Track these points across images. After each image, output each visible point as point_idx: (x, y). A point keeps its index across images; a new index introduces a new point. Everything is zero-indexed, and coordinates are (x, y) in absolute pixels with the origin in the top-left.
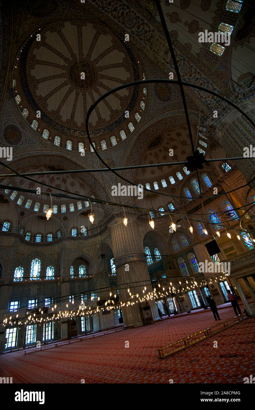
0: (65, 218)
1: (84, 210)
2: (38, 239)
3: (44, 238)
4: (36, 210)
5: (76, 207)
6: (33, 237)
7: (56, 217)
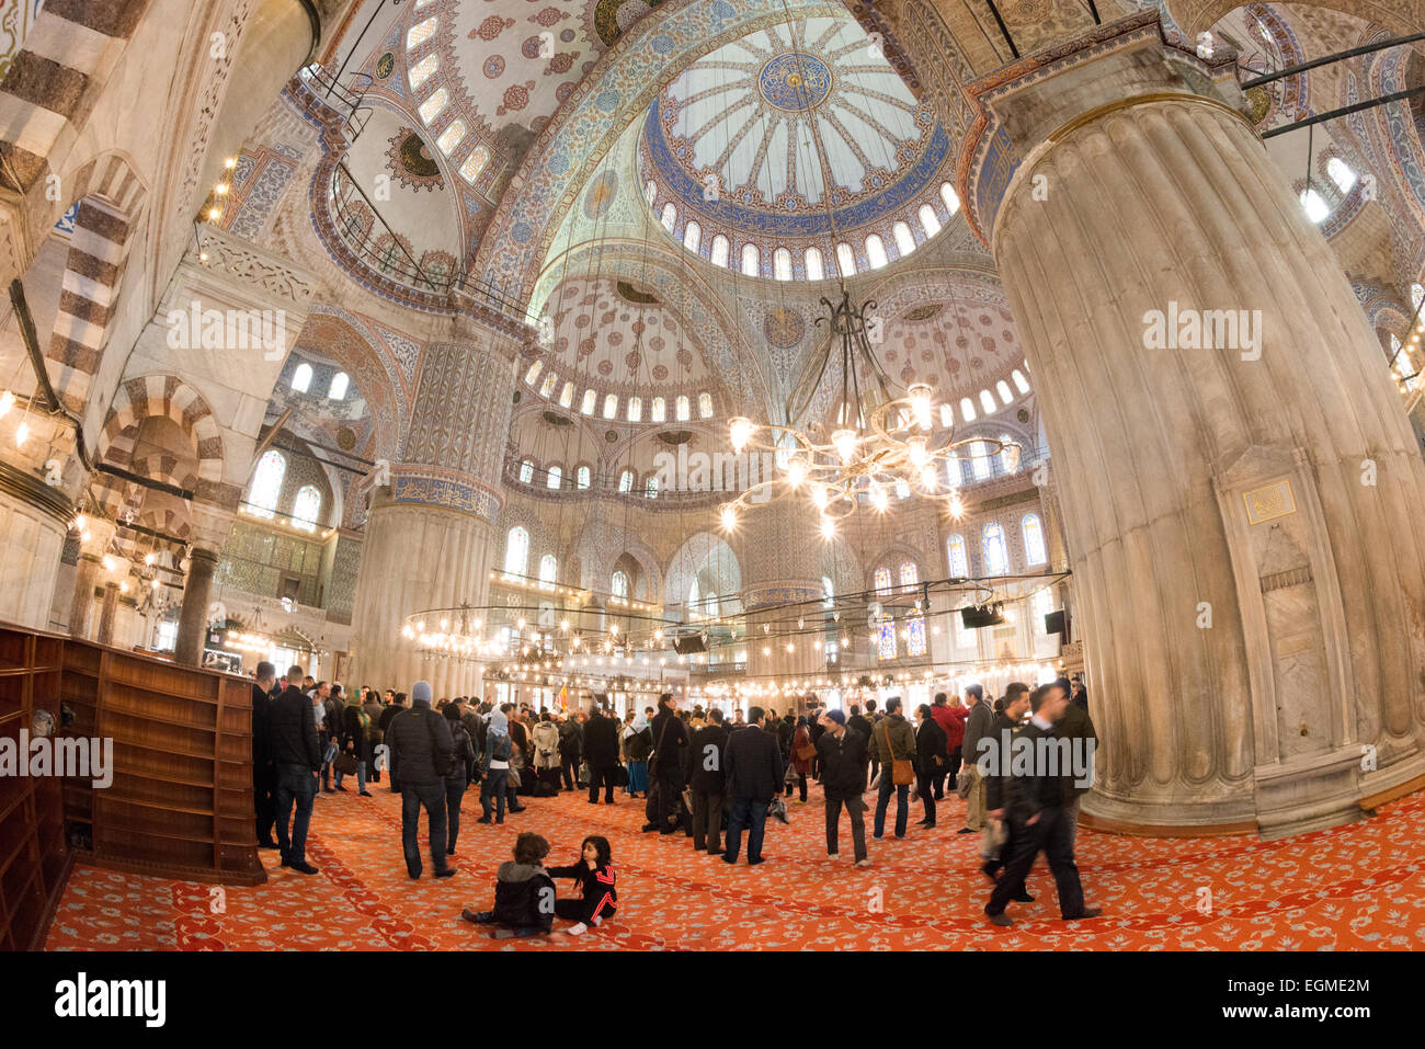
0: (611, 436)
1: (669, 427)
2: (554, 481)
3: (569, 479)
4: (545, 392)
5: (647, 411)
6: (540, 473)
7: (588, 425)
